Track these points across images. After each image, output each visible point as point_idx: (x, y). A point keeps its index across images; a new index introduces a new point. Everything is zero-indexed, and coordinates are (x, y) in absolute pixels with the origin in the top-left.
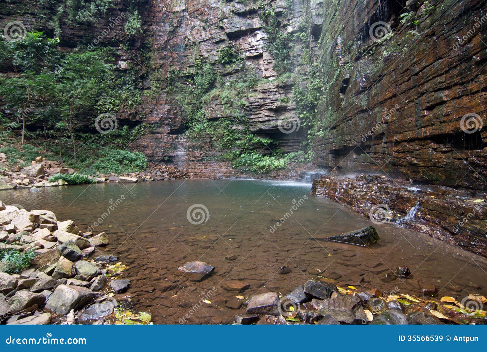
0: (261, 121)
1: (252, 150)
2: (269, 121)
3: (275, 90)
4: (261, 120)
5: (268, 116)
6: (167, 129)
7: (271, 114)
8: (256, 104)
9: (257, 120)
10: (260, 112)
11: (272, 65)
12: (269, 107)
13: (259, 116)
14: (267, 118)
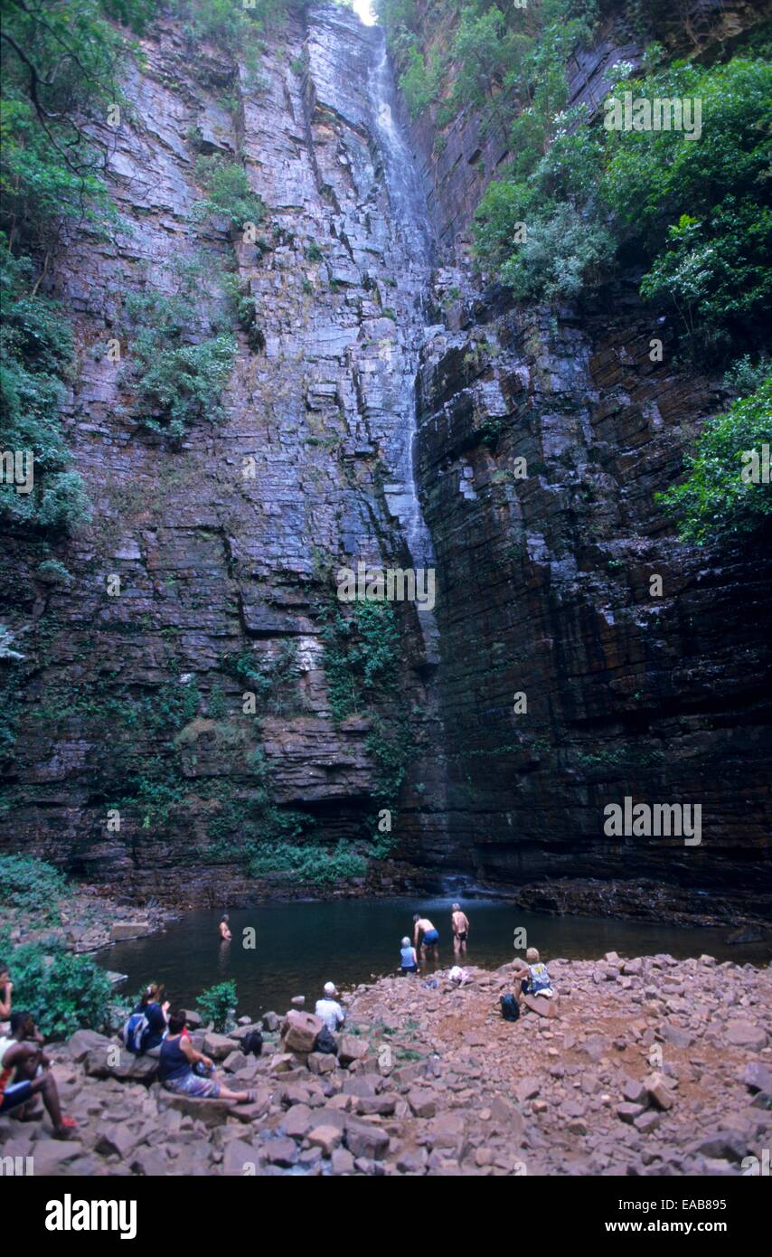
0: (302, 784)
1: (276, 837)
2: (315, 785)
3: (333, 734)
4: (300, 782)
5: (313, 777)
6: (81, 797)
7: (320, 774)
8: (298, 755)
9: (291, 782)
10: (301, 769)
11: (324, 693)
12: (319, 762)
13: (298, 775)
14: (313, 781)
